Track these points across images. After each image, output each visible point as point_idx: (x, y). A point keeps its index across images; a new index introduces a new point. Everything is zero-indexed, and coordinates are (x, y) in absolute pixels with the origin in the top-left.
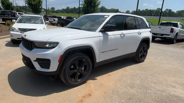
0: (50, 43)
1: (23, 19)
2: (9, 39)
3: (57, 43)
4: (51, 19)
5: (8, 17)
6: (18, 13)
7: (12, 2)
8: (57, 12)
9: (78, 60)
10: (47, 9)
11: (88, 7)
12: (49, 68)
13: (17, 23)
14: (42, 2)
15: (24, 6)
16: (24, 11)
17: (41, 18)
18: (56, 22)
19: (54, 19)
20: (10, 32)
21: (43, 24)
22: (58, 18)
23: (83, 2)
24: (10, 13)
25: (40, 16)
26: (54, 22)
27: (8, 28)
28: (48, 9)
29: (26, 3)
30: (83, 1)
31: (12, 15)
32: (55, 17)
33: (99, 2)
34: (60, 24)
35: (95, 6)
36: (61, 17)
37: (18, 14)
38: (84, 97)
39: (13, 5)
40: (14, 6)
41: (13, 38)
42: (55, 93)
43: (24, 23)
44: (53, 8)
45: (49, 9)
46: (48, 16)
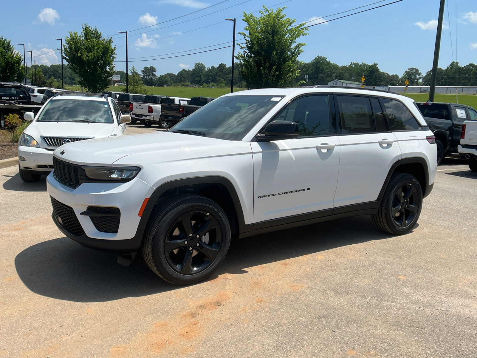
0: (121, 169)
1: (53, 109)
2: (14, 170)
3: (138, 169)
4: (139, 108)
5: (10, 104)
6: (36, 88)
7: (21, 54)
8: (163, 81)
9: (192, 213)
10: (130, 74)
11: (258, 64)
12: (116, 231)
13: (38, 121)
14: (112, 52)
15: (57, 66)
16: (57, 84)
17: (106, 106)
18: (155, 116)
19: (151, 105)
20: (17, 149)
21: (112, 122)
22: (162, 101)
23: (242, 48)
24: (13, 91)
25: (103, 99)
26: (150, 117)
27: (9, 136)
28: (133, 75)
29: (63, 58)
30: (244, 46)
31: (20, 98)
32: (154, 100)
33: (298, 46)
34: (169, 121)
35: (285, 61)
36: (173, 101)
37: (39, 91)
38: (202, 307)
39: (22, 64)
40: (26, 68)
41: (24, 164)
42: (130, 298)
43: (58, 120)
44: (149, 71)
45: (135, 74)
46: (131, 99)
